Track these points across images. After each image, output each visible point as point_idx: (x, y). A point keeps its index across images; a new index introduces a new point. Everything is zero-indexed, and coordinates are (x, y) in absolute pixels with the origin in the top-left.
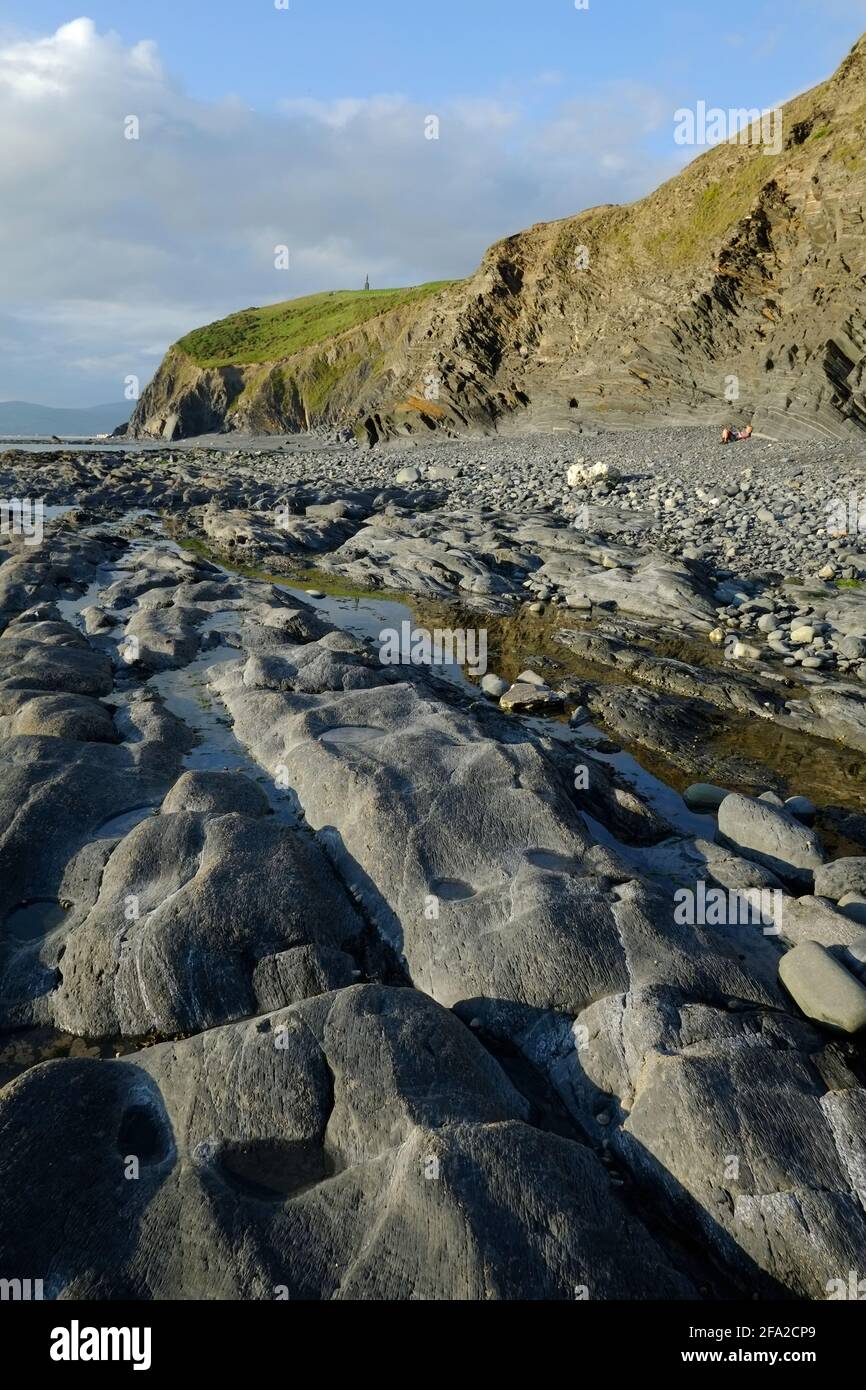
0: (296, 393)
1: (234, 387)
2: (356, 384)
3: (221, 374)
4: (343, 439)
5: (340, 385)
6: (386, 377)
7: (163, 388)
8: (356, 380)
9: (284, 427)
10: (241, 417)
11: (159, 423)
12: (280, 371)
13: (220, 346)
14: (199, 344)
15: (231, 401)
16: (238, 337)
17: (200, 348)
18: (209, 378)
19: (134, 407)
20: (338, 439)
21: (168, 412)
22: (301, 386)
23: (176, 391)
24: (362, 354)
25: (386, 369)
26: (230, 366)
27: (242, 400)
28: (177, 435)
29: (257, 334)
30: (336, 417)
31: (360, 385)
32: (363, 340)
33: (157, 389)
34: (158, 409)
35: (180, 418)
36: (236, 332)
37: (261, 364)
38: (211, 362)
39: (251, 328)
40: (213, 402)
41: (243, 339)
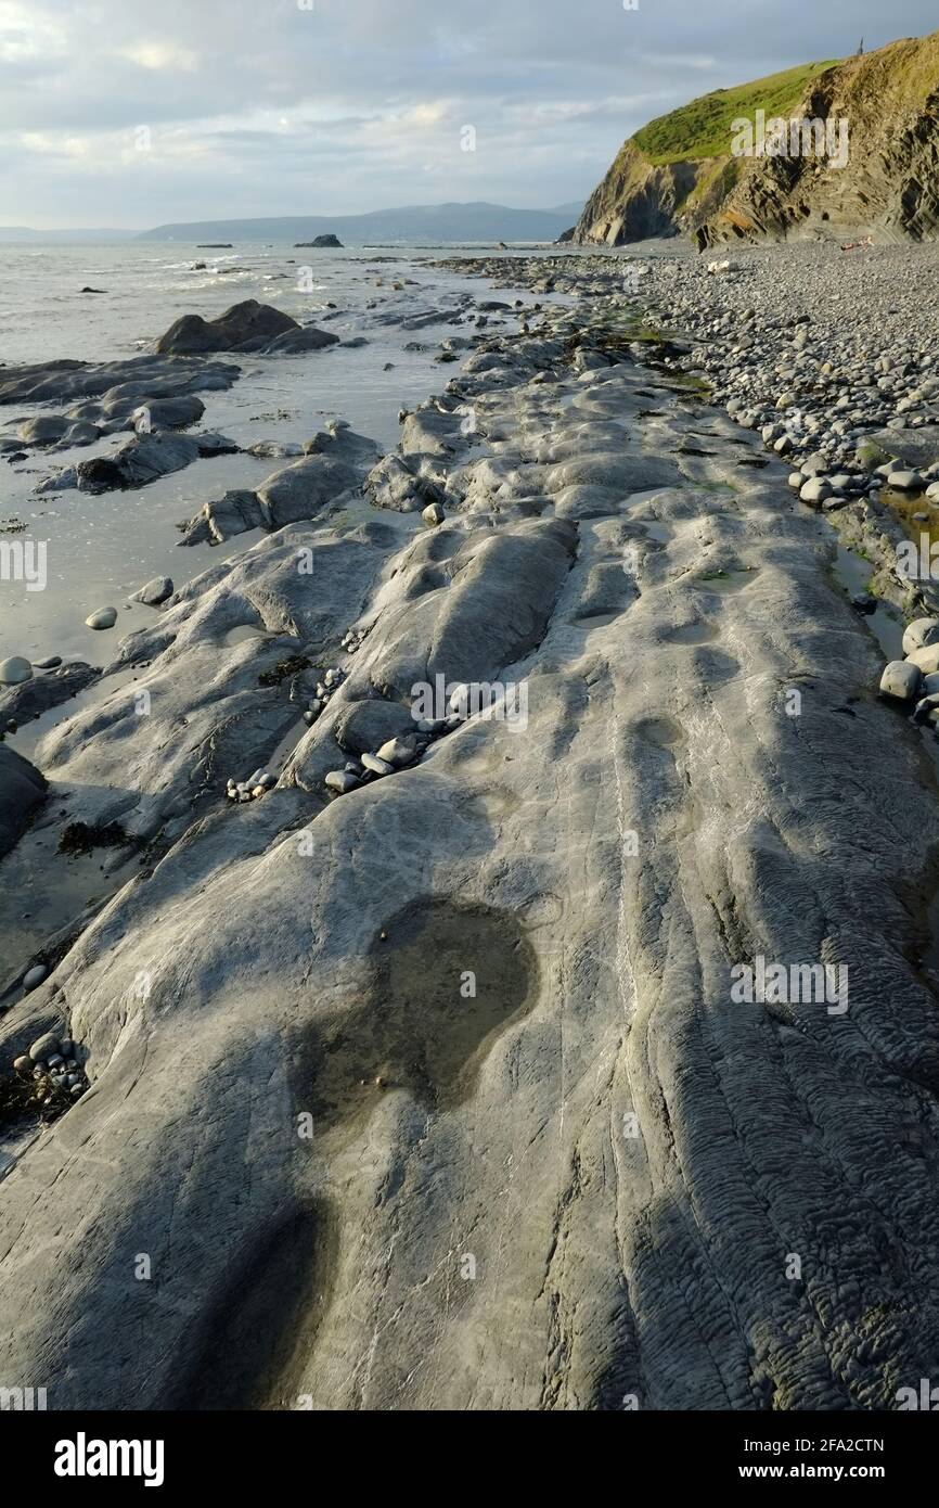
1: (684, 186)
3: (672, 172)
7: (612, 189)
10: (687, 220)
11: (604, 226)
12: (735, 165)
13: (676, 139)
14: (655, 138)
15: (680, 200)
16: (698, 127)
17: (656, 141)
18: (659, 177)
19: (581, 210)
21: (613, 216)
23: (625, 192)
26: (683, 162)
27: (691, 202)
28: (620, 241)
29: (717, 122)
33: (607, 190)
34: (605, 212)
35: (626, 222)
36: (696, 122)
37: (716, 158)
38: (663, 158)
39: (714, 115)
40: (661, 203)
41: (703, 129)
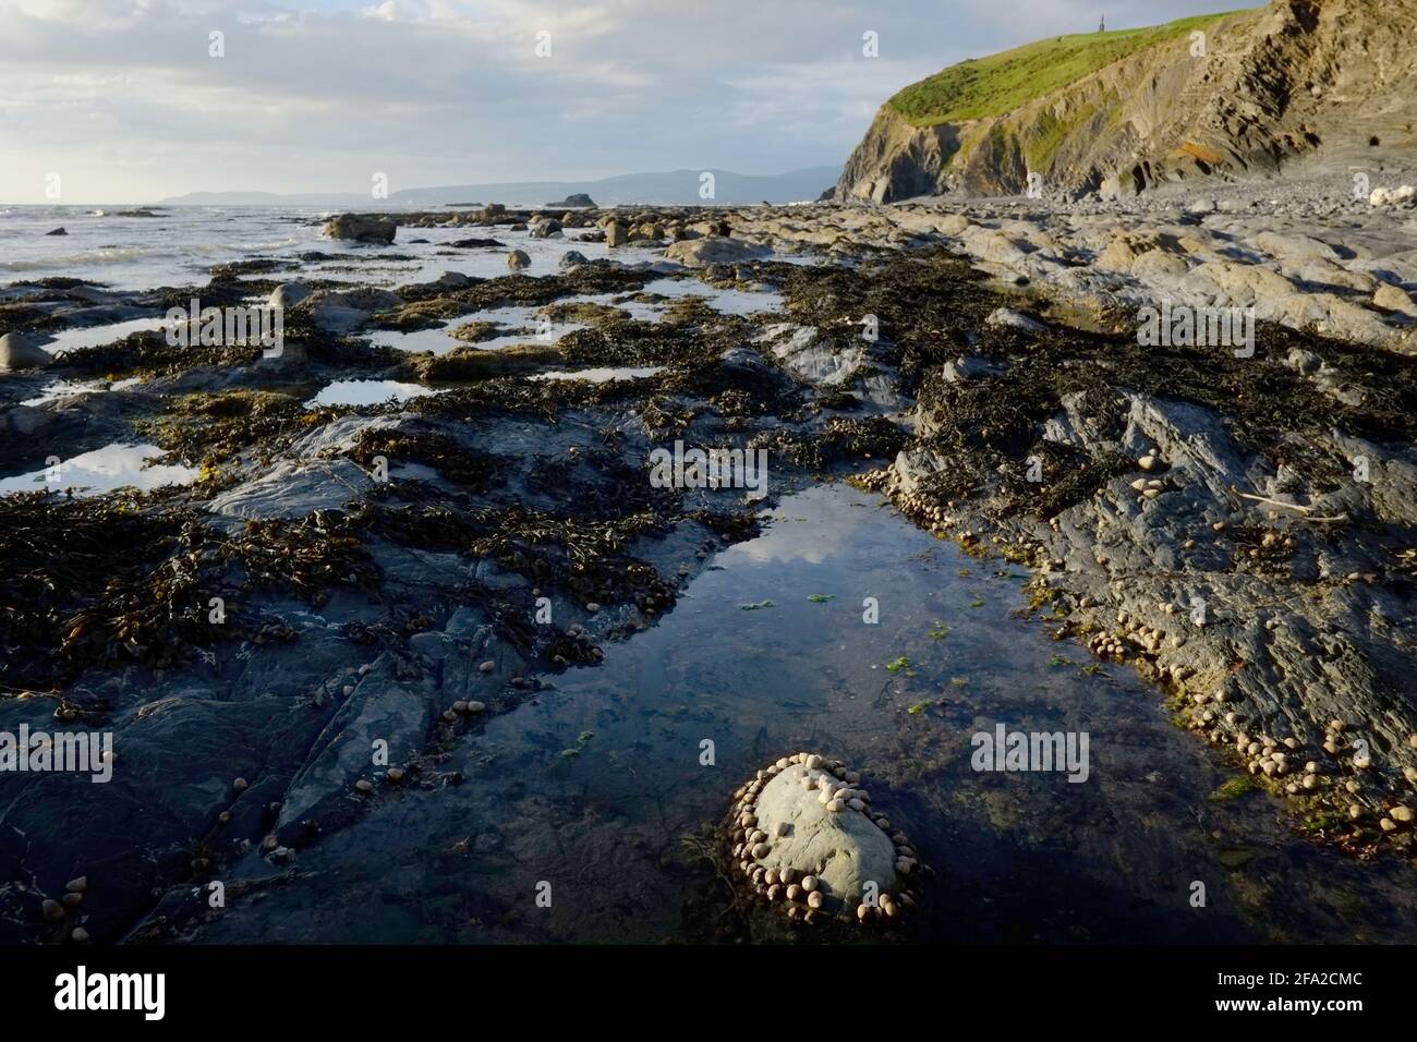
0: (1018, 151)
1: (949, 146)
2: (1087, 139)
3: (936, 133)
4: (1070, 200)
5: (1069, 140)
6: (1123, 130)
7: (873, 150)
8: (1088, 135)
9: (1003, 188)
10: (955, 178)
11: (869, 186)
12: (1001, 127)
13: (935, 103)
14: (913, 102)
15: (946, 160)
16: (954, 92)
17: (913, 105)
18: (922, 138)
19: (841, 170)
20: (1065, 200)
21: (879, 174)
22: (1025, 144)
23: (887, 152)
24: (1096, 106)
25: (1124, 121)
26: (945, 124)
27: (957, 161)
28: (887, 198)
29: (975, 88)
30: (1062, 177)
31: (1092, 139)
32: (1097, 90)
33: (867, 151)
34: (868, 172)
35: (892, 181)
36: (952, 88)
37: (980, 120)
38: (925, 120)
39: (969, 82)
40: (926, 163)
41: (960, 94)
